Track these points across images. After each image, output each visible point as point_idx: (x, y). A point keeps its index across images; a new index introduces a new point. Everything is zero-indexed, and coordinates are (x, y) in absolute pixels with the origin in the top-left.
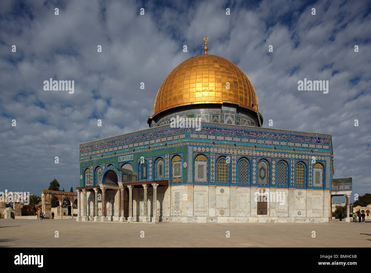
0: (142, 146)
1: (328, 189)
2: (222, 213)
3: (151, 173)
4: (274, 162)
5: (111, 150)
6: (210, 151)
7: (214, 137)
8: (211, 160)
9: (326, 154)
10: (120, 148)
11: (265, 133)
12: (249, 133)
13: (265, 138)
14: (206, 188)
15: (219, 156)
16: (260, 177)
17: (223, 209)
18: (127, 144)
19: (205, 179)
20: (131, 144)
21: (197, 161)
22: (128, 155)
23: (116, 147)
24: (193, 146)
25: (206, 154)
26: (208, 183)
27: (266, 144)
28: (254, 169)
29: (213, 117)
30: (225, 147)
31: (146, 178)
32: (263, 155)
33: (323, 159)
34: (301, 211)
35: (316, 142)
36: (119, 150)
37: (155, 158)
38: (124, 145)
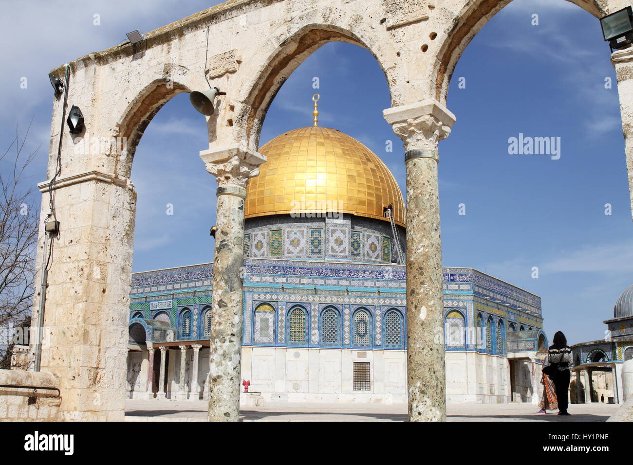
0: (185, 288)
1: (472, 350)
2: (296, 387)
3: (195, 329)
4: (378, 312)
5: (141, 290)
6: (277, 299)
7: (284, 280)
8: (280, 312)
9: (466, 298)
10: (154, 289)
11: (364, 271)
12: (337, 272)
13: (363, 277)
14: (271, 351)
15: (291, 305)
16: (358, 333)
17: (297, 382)
18: (164, 285)
19: (270, 338)
20: (170, 284)
21: (259, 312)
22: (165, 300)
23: (149, 287)
24: (253, 292)
25: (271, 303)
26: (275, 343)
27: (365, 287)
28: (347, 323)
29: (312, 232)
30: (301, 292)
31: (189, 335)
32: (361, 302)
33: (461, 304)
35: (448, 281)
36: (152, 292)
37: (203, 307)
38: (160, 285)
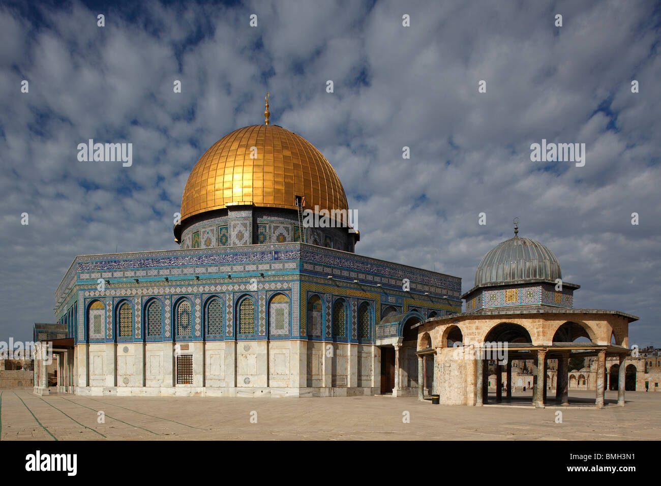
8: (108, 308)
16: (181, 325)
17: (127, 376)
26: (106, 339)
27: (184, 274)
28: (167, 315)
32: (181, 291)
34: (250, 377)
